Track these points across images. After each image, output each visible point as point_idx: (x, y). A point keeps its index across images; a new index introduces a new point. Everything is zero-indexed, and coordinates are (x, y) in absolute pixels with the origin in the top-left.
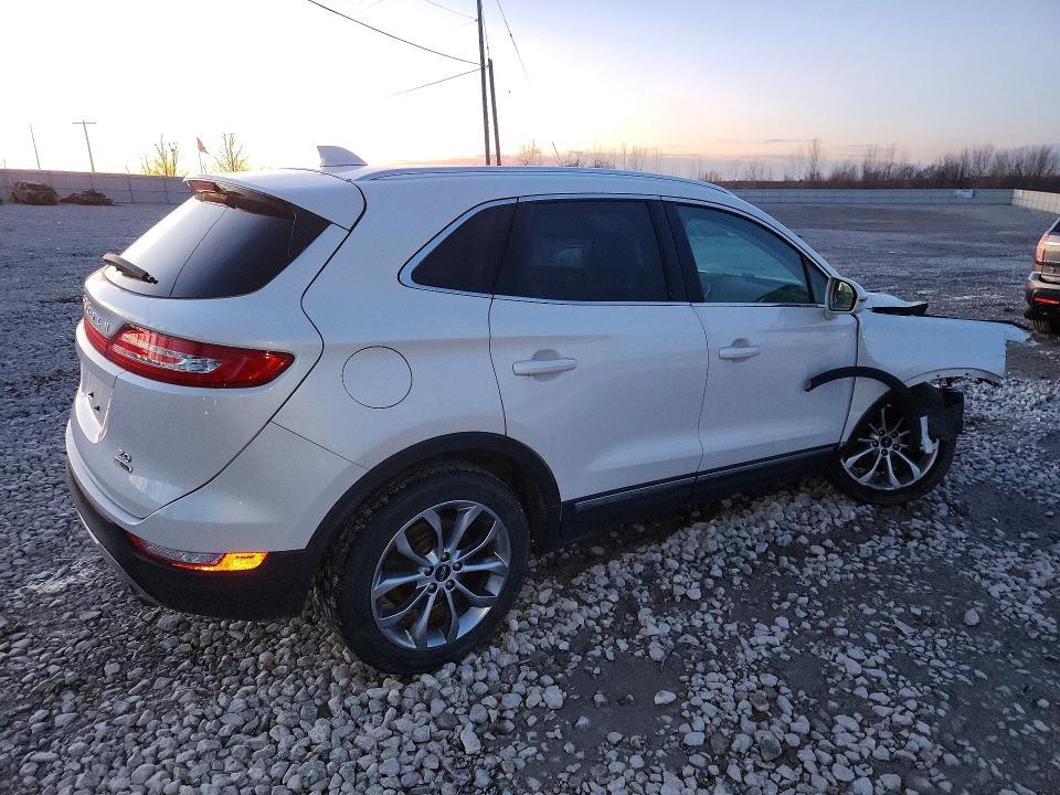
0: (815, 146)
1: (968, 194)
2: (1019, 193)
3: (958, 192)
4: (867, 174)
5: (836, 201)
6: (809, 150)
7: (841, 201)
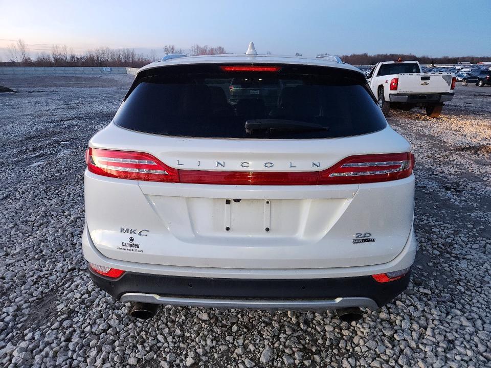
0: (21, 45)
1: (108, 69)
2: (128, 69)
3: (104, 68)
4: (55, 59)
5: (47, 72)
6: (19, 46)
7: (49, 72)
